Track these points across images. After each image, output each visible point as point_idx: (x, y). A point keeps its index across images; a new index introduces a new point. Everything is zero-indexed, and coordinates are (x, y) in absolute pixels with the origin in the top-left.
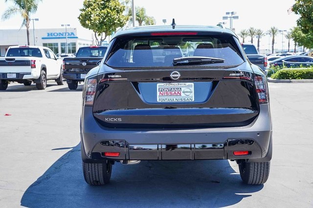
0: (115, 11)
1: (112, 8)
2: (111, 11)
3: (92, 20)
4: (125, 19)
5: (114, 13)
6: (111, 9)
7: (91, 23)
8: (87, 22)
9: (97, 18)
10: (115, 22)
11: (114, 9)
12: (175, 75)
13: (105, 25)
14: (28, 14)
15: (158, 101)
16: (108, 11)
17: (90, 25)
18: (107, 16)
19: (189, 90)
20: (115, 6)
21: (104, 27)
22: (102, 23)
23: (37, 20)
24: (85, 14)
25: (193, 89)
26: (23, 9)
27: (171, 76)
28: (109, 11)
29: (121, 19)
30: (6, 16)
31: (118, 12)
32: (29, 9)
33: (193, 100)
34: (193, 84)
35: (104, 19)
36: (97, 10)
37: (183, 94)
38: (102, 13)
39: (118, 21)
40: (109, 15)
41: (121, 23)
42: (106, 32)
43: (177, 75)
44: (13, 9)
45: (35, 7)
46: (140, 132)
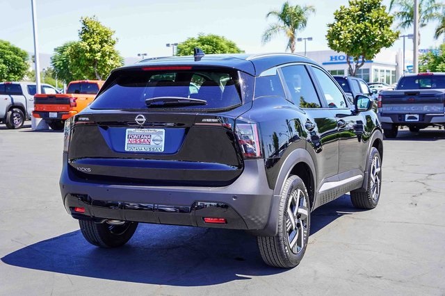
0: (377, 24)
1: (374, 20)
2: (370, 25)
3: (342, 39)
4: (393, 35)
5: (374, 27)
6: (371, 22)
7: (340, 43)
8: (335, 42)
9: (349, 35)
10: (376, 40)
11: (376, 22)
12: (140, 120)
13: (362, 44)
14: (294, 32)
15: (126, 149)
16: (366, 25)
17: (338, 45)
18: (364, 32)
19: (159, 138)
20: (378, 17)
21: (360, 47)
22: (356, 43)
23: (310, 39)
24: (333, 31)
25: (163, 137)
26: (289, 25)
27: (137, 120)
28: (368, 24)
29: (386, 35)
30: (267, 37)
31: (381, 25)
32: (296, 26)
33: (163, 150)
34: (163, 130)
35: (361, 36)
36: (351, 24)
37: (152, 143)
38: (357, 28)
39: (381, 38)
40: (368, 31)
41: (387, 41)
42: (363, 55)
43: (142, 120)
44: (275, 26)
45: (305, 22)
46: (102, 186)
